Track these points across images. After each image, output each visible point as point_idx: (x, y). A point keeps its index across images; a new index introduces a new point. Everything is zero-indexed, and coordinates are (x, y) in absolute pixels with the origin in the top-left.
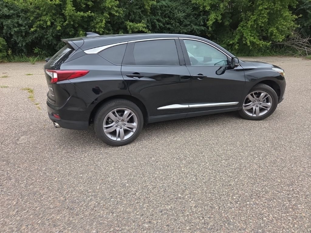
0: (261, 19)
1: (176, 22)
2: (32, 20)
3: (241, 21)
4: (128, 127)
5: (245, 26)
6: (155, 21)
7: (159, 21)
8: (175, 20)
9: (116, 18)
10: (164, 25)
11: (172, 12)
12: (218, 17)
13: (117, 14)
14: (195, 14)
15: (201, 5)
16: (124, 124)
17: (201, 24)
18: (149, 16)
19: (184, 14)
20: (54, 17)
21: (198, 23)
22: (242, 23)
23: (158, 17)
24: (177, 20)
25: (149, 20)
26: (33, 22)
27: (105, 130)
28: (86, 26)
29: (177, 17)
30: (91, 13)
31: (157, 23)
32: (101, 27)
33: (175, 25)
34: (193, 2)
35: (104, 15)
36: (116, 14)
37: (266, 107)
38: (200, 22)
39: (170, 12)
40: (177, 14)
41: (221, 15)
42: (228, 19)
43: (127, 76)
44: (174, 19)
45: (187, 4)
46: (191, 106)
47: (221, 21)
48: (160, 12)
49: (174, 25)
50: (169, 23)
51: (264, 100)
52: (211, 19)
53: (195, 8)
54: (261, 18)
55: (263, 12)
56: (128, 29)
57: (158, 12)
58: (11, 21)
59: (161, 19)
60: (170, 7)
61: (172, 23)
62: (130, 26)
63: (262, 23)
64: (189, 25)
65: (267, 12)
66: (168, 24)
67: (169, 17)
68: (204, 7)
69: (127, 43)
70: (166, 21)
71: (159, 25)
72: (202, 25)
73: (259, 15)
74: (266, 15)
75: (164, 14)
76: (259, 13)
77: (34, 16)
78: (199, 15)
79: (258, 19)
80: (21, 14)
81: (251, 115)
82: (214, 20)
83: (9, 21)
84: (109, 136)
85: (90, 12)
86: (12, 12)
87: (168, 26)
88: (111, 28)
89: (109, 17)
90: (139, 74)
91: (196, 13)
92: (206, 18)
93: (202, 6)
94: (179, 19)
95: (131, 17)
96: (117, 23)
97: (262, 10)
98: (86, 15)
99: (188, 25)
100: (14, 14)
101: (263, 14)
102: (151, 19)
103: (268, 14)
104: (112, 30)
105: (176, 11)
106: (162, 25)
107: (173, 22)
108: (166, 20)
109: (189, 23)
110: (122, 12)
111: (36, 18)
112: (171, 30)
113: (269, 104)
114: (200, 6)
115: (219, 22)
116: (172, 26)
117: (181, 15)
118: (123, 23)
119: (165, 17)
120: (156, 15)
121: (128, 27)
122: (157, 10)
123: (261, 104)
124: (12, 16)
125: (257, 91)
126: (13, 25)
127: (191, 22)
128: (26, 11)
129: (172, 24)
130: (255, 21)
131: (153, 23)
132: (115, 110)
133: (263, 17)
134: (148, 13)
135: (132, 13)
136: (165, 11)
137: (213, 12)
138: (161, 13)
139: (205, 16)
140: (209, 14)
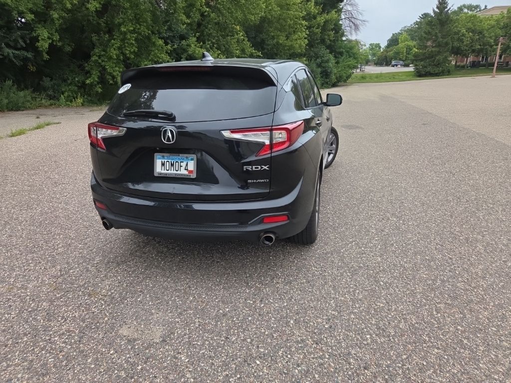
0: (128, 47)
3: (94, 46)
5: (102, 56)
21: (12, 44)
22: (96, 51)
37: (332, 150)
43: (317, 124)
47: (60, 43)
52: (43, 37)
54: (126, 45)
55: (129, 37)
63: (131, 53)
65: (133, 37)
73: (123, 40)
74: (134, 42)
76: (122, 37)
79: (123, 46)
82: (50, 41)
92: (28, 36)
97: (125, 33)
101: (129, 39)
115: (57, 45)
130: (119, 48)
133: (129, 44)
137: (39, 26)
139: (25, 32)
140: (33, 28)
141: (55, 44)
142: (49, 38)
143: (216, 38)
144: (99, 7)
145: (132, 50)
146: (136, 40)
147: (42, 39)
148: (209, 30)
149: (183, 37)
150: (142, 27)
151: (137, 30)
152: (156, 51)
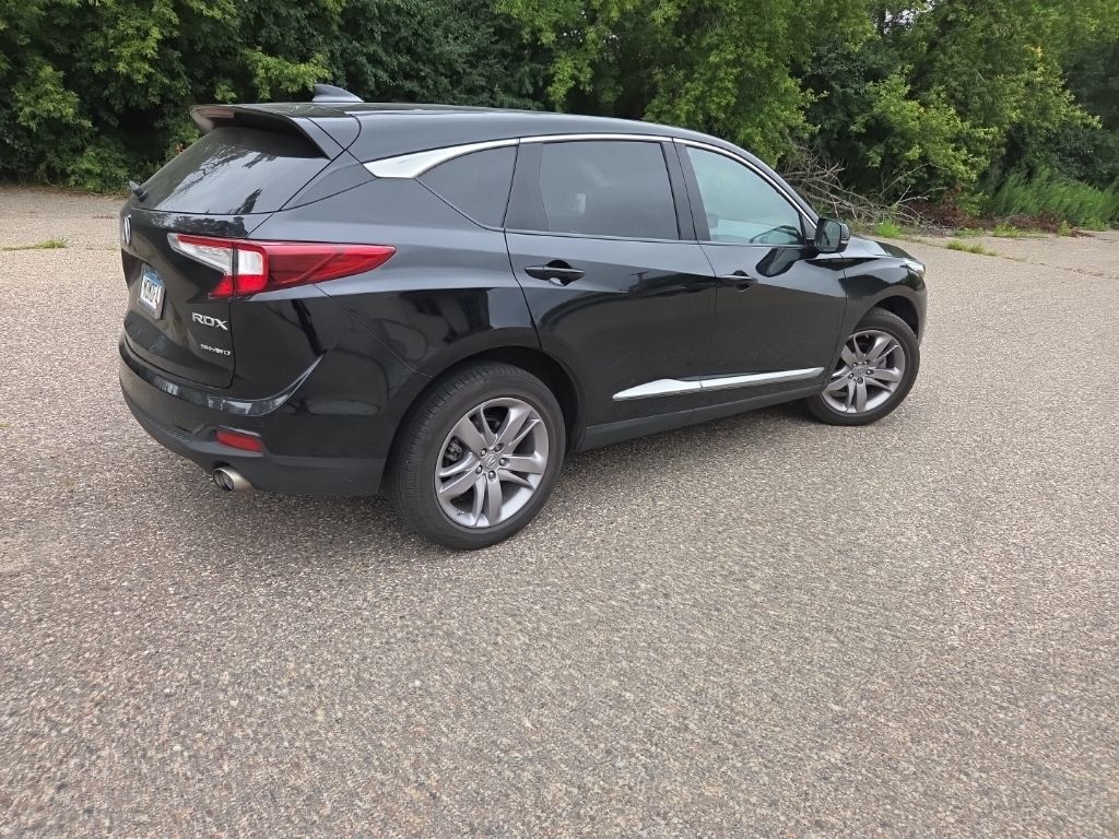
0: (716, 96)
1: (436, 71)
3: (653, 93)
4: (514, 472)
5: (665, 113)
6: (362, 59)
7: (374, 60)
8: (434, 65)
9: (207, 27)
10: (394, 79)
11: (421, 36)
12: (580, 71)
14: (504, 54)
15: (525, 24)
16: (502, 461)
17: (524, 92)
18: (337, 38)
19: (467, 49)
21: (515, 87)
22: (656, 102)
23: (371, 49)
24: (440, 66)
25: (338, 54)
27: (441, 490)
29: (441, 54)
31: (369, 68)
32: (138, 56)
33: (435, 85)
34: (499, 9)
35: (155, 9)
36: (208, 13)
37: (886, 383)
38: (521, 82)
39: (415, 34)
40: (441, 45)
41: (589, 65)
42: (612, 83)
43: (527, 272)
44: (431, 62)
45: (474, 14)
46: (708, 384)
47: (592, 86)
48: (379, 29)
49: (430, 82)
50: (412, 73)
51: (882, 361)
52: (561, 77)
53: (506, 30)
54: (714, 91)
55: (722, 75)
56: (256, 81)
57: (372, 31)
59: (385, 58)
60: (413, 16)
61: (422, 74)
62: (267, 69)
63: (719, 107)
64: (483, 89)
65: (732, 74)
66: (407, 76)
67: (410, 51)
68: (536, 32)
69: (517, 146)
70: (400, 64)
71: (375, 76)
72: (528, 96)
73: (710, 82)
74: (730, 85)
75: (395, 39)
76: (709, 74)
78: (518, 59)
79: (708, 94)
81: (843, 408)
82: (571, 84)
84: (452, 512)
87: (408, 85)
88: (180, 68)
89: (176, 20)
90: (569, 267)
91: (505, 47)
92: (542, 73)
93: (528, 29)
94: (450, 65)
95: (264, 33)
96: (206, 48)
97: (717, 66)
99: (480, 91)
101: (722, 80)
102: (344, 51)
103: (739, 81)
104: (185, 78)
105: (439, 32)
106: (384, 76)
107: (426, 70)
108: (402, 60)
109: (484, 84)
113: (896, 372)
114: (521, 28)
115: (584, 91)
116: (422, 87)
117: (455, 49)
119: (397, 49)
120: (363, 39)
121: (261, 72)
122: (370, 20)
123: (872, 371)
125: (867, 333)
127: (489, 79)
129: (424, 78)
130: (697, 99)
131: (352, 69)
132: (482, 406)
133: (721, 89)
134: (335, 28)
135: (269, 20)
136: (397, 27)
137: (563, 54)
138: (382, 32)
139: (539, 66)
140: (553, 58)
141: (582, 88)
142: (573, 77)
143: (965, 78)
144: (676, 15)
145: (724, 103)
146: (737, 80)
147: (559, 80)
148: (951, 58)
149: (875, 75)
150: (757, 50)
151: (743, 59)
152: (776, 104)
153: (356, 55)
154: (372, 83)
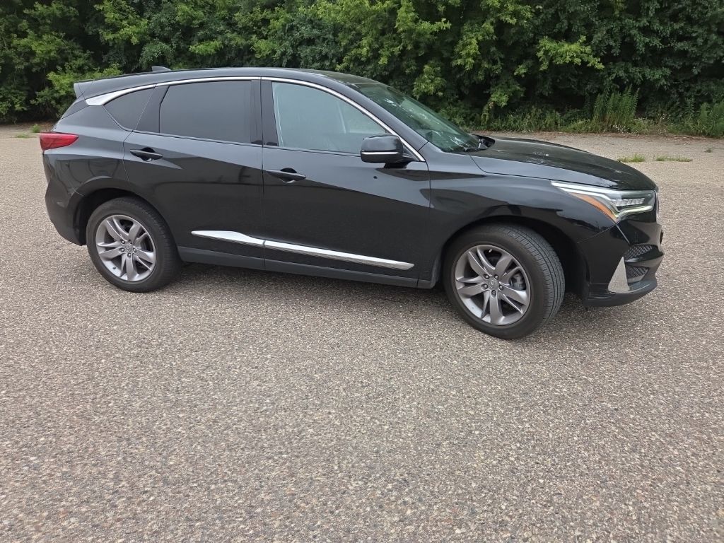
1: (710, 31)
2: (344, 46)
4: (141, 259)
6: (634, 32)
7: (646, 31)
9: (513, 31)
10: (666, 43)
13: (513, 21)
18: (620, 19)
20: (382, 39)
23: (644, 22)
24: (713, 26)
25: (615, 32)
26: (346, 50)
27: (100, 253)
28: (446, 55)
30: (445, 22)
31: (639, 38)
32: (468, 55)
33: (706, 41)
35: (483, 26)
36: (511, 21)
37: (517, 303)
44: (707, 24)
46: (271, 244)
49: (700, 41)
50: (685, 35)
57: (648, 8)
58: (311, 50)
59: (658, 27)
61: (694, 35)
62: (546, 52)
66: (681, 39)
67: (689, 20)
70: (674, 30)
71: (645, 42)
75: (670, 11)
77: (350, 37)
80: (327, 36)
81: (479, 314)
83: (308, 50)
84: (109, 265)
85: (444, 19)
86: (315, 32)
87: (680, 45)
89: (492, 30)
90: (153, 151)
95: (558, 26)
96: (516, 42)
98: (435, 28)
100: (319, 37)
102: (622, 29)
104: (499, 62)
106: (656, 42)
107: (697, 31)
108: (676, 26)
110: (529, 15)
111: (352, 42)
112: (688, 55)
113: (522, 293)
116: (692, 46)
118: (534, 42)
119: (674, 18)
120: (640, 15)
121: (541, 54)
122: (647, 1)
123: (503, 288)
124: (314, 39)
126: (314, 57)
128: (337, 29)
129: (696, 38)
131: (627, 40)
134: (617, 12)
135: (562, 17)
138: (656, 9)
153: (631, 29)
154: (641, 48)
